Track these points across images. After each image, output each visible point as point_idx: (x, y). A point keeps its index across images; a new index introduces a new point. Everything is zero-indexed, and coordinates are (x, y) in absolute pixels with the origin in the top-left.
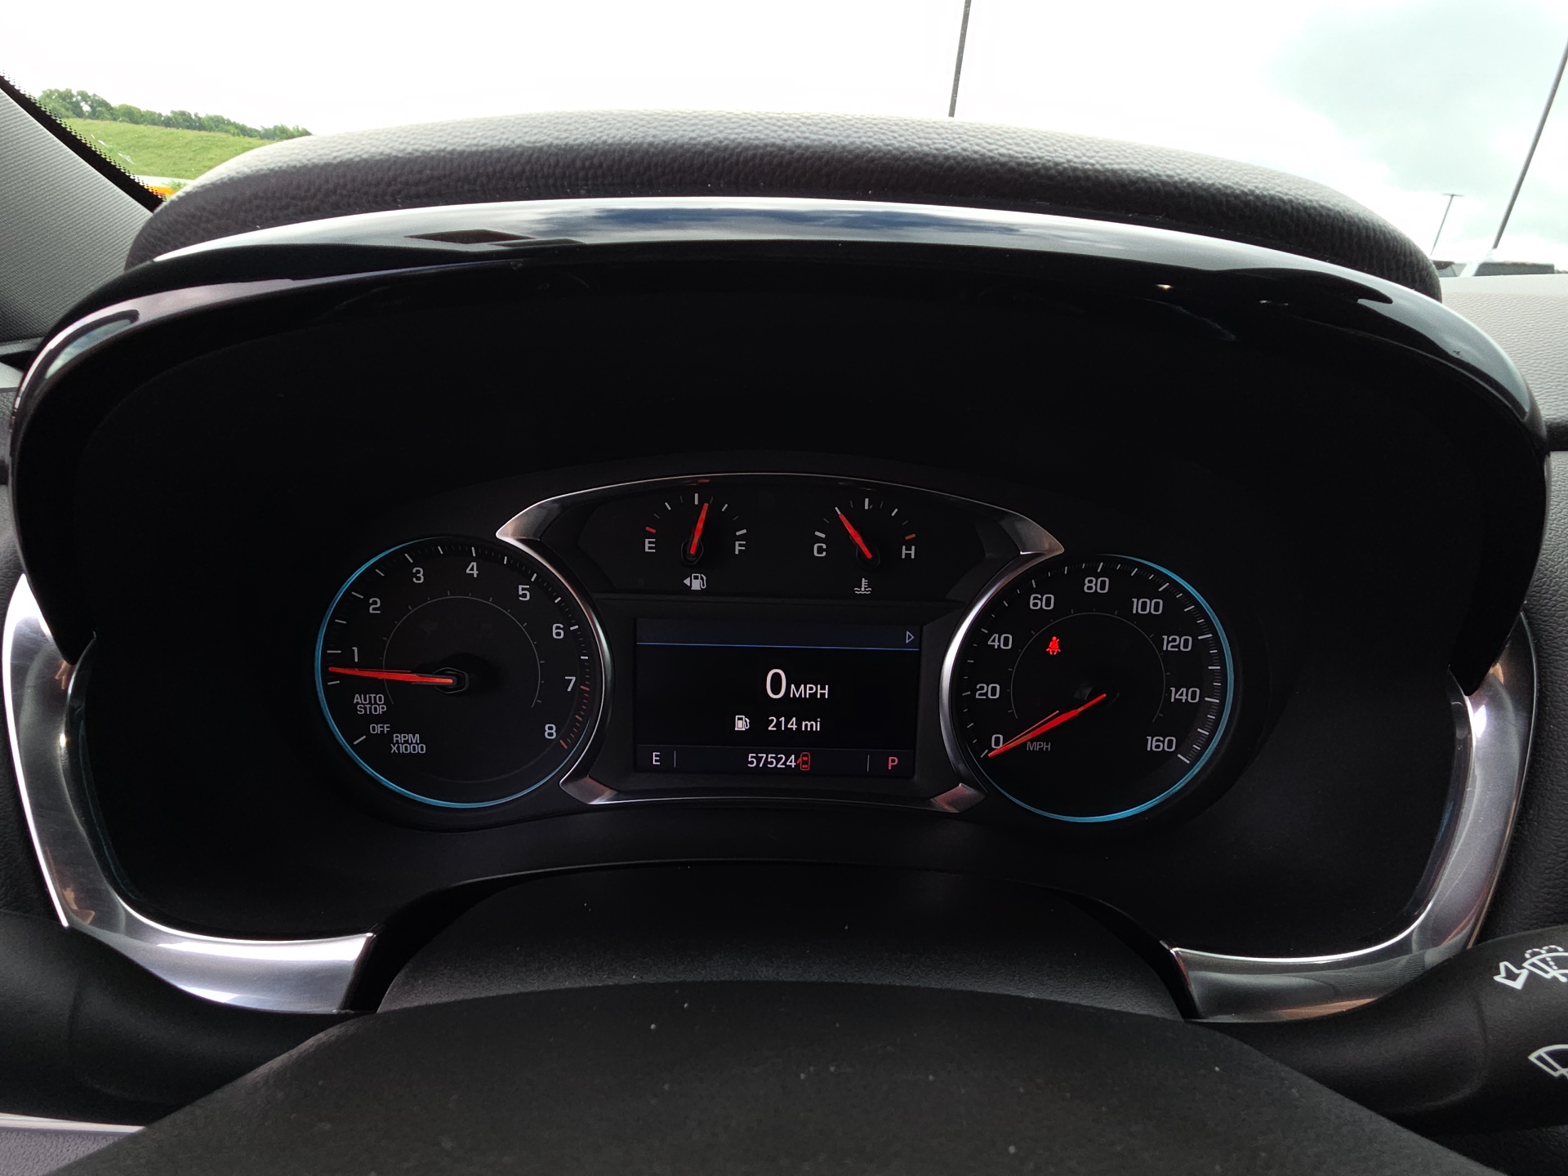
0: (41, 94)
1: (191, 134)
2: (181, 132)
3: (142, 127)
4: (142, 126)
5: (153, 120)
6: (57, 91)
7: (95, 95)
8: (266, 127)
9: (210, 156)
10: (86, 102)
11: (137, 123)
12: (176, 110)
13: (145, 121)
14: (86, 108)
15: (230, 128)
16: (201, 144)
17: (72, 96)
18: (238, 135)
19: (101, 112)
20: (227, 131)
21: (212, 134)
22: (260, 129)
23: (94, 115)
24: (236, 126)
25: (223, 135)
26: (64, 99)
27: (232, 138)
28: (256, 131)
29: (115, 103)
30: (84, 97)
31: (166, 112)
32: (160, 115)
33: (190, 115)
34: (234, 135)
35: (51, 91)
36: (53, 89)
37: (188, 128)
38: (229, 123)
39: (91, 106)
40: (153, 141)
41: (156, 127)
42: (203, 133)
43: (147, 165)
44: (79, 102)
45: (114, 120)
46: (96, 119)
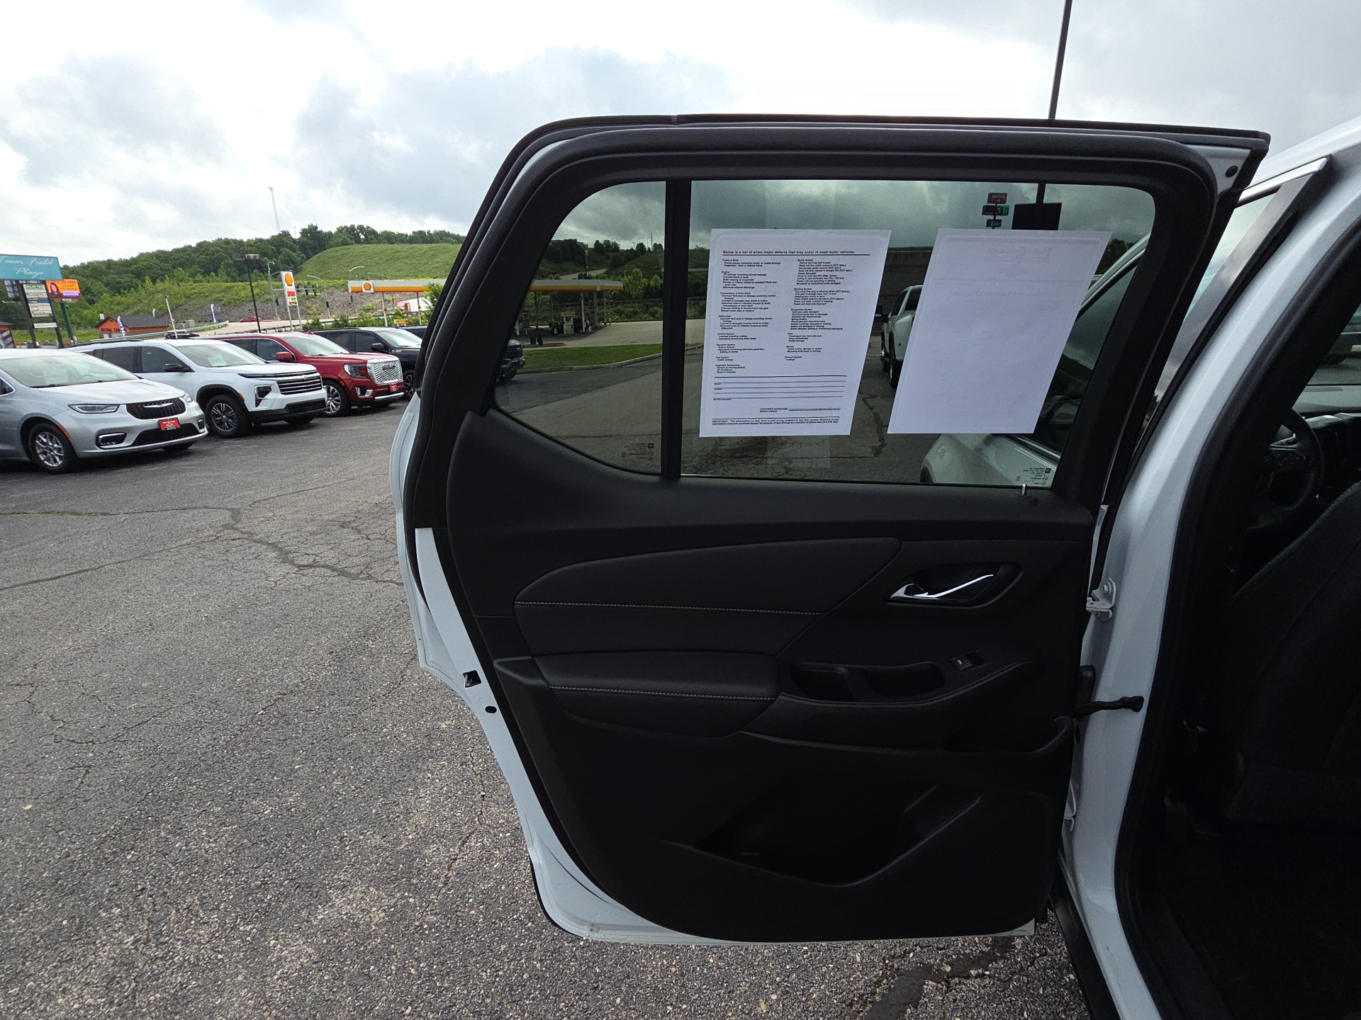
1: (426, 247)
2: (419, 246)
3: (395, 246)
4: (396, 244)
5: (401, 239)
6: (345, 227)
7: (368, 227)
9: (438, 260)
10: (362, 234)
11: (392, 243)
12: (416, 231)
13: (397, 241)
14: (362, 237)
15: (449, 238)
16: (432, 253)
17: (355, 230)
18: (456, 243)
19: (371, 239)
20: (448, 242)
21: (437, 245)
23: (367, 241)
24: (453, 236)
25: (446, 245)
26: (350, 233)
27: (452, 246)
29: (379, 230)
30: (361, 228)
31: (410, 233)
32: (407, 235)
33: (425, 232)
34: (453, 243)
35: (342, 227)
36: (343, 225)
37: (423, 242)
38: (448, 235)
39: (365, 235)
40: (403, 254)
41: (404, 245)
42: (434, 245)
43: (398, 271)
44: (358, 233)
45: (379, 243)
46: (369, 243)
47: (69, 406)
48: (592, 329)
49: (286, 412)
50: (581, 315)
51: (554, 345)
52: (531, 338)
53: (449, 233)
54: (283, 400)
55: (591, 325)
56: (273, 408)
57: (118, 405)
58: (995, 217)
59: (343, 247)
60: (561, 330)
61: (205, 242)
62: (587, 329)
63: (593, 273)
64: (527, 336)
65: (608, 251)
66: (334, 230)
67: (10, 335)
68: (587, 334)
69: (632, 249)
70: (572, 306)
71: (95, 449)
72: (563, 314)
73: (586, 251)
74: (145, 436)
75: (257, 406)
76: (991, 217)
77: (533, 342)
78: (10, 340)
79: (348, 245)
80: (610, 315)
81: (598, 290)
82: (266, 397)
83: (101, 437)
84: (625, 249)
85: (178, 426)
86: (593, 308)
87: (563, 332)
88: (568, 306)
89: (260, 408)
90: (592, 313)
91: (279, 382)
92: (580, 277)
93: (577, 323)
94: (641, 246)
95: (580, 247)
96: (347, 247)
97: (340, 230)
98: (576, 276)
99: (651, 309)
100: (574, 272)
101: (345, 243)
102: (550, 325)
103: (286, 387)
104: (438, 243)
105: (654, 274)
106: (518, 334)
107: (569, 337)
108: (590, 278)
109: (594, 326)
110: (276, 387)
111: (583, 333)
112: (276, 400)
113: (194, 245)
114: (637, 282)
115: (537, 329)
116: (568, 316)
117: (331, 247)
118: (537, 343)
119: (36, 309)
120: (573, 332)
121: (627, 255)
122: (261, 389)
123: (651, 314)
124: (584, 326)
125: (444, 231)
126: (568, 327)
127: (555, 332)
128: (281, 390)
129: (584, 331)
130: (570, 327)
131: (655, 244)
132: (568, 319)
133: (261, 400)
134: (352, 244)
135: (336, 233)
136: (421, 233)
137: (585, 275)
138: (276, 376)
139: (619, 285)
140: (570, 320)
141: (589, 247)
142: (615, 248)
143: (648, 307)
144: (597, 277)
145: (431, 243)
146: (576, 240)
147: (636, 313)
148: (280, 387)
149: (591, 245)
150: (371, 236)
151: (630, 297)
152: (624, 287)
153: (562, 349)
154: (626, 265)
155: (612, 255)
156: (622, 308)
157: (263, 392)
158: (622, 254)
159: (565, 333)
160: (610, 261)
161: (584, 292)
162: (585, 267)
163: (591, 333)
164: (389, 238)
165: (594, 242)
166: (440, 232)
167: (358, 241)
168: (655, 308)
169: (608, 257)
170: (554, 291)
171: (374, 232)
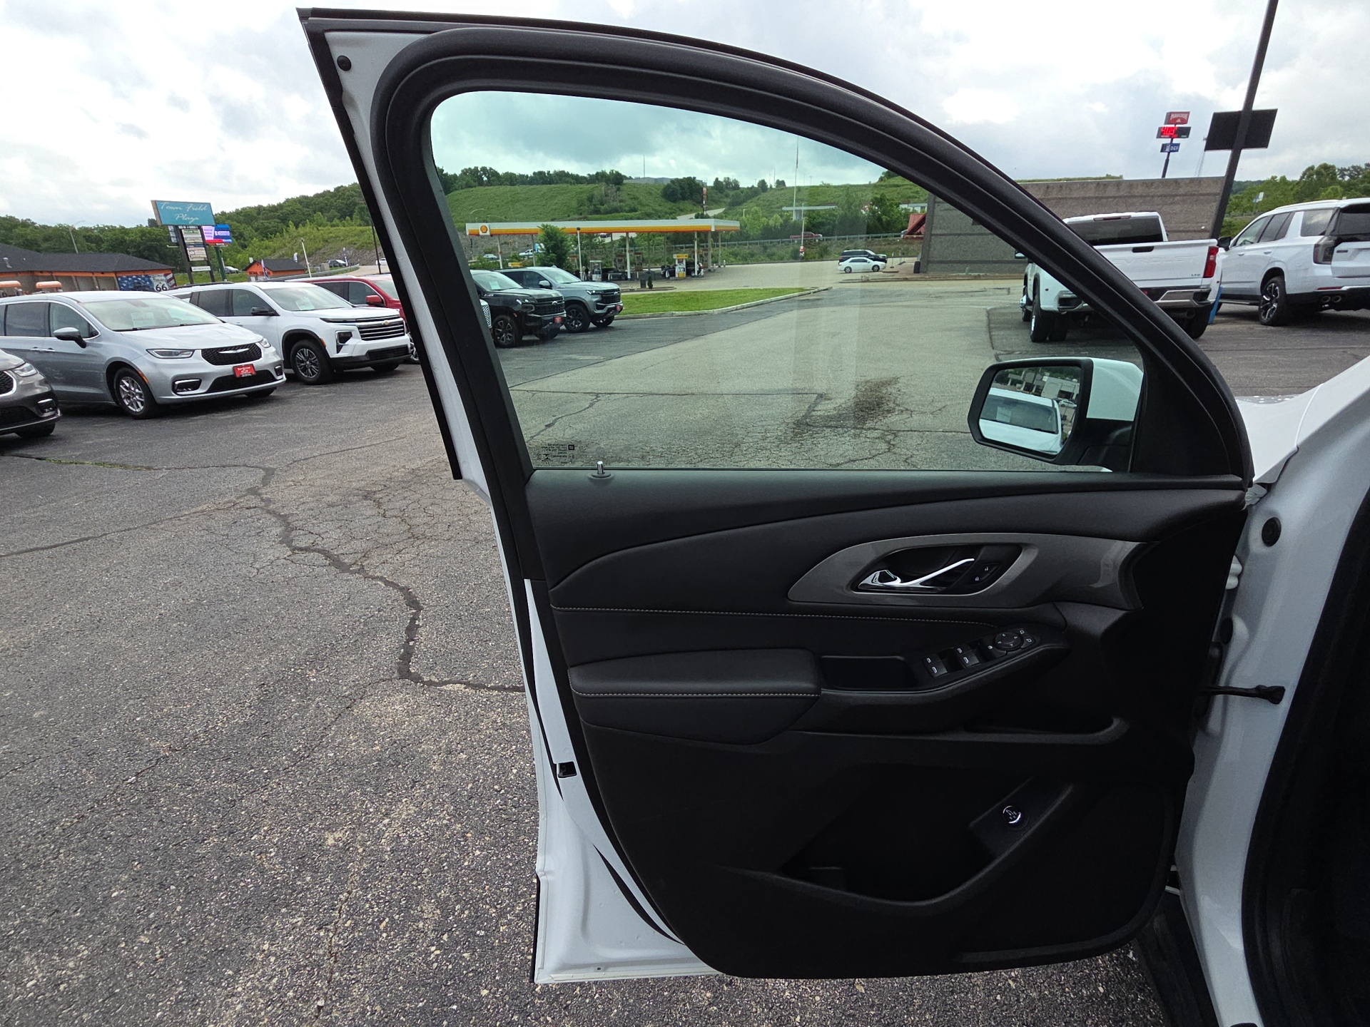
0: (460, 172)
1: (545, 188)
2: (538, 187)
3: (518, 188)
4: (517, 186)
5: (522, 180)
7: (491, 169)
8: (591, 174)
10: (485, 174)
11: (513, 185)
12: (536, 171)
13: (518, 183)
14: (485, 179)
15: (567, 179)
16: (551, 194)
17: (478, 171)
18: (574, 184)
19: (493, 181)
20: (567, 182)
21: (558, 185)
22: (586, 175)
23: (489, 183)
24: (572, 177)
25: (565, 185)
26: (474, 175)
28: (584, 178)
29: (501, 171)
30: (484, 169)
31: (530, 174)
32: (527, 176)
33: (544, 173)
34: (571, 184)
35: (466, 169)
36: (467, 167)
37: (543, 184)
39: (488, 177)
40: (523, 195)
41: (524, 186)
42: (553, 185)
43: (518, 214)
44: (481, 176)
45: (501, 185)
46: (491, 186)
47: (147, 350)
48: (704, 272)
49: (367, 359)
50: (694, 257)
51: (665, 289)
52: (641, 281)
53: (568, 173)
54: (364, 346)
55: (704, 268)
56: (354, 355)
57: (193, 351)
58: (1172, 140)
59: (466, 190)
60: (673, 274)
61: (342, 186)
62: (699, 272)
63: (711, 213)
64: (638, 280)
65: (727, 188)
66: (458, 173)
67: (173, 278)
68: (699, 277)
69: (753, 186)
70: (686, 248)
71: (173, 395)
72: (675, 256)
73: (705, 189)
74: (220, 383)
75: (338, 352)
76: (1168, 141)
77: (643, 285)
78: (173, 282)
79: (472, 187)
80: (725, 257)
81: (713, 230)
82: (346, 343)
83: (177, 383)
84: (746, 187)
85: (254, 373)
86: (707, 250)
87: (674, 275)
88: (682, 248)
89: (341, 354)
90: (706, 255)
91: (359, 328)
92: (697, 217)
93: (690, 265)
94: (763, 183)
95: (698, 185)
96: (471, 189)
97: (465, 172)
98: (693, 215)
99: (768, 250)
100: (691, 211)
101: (468, 186)
102: (663, 268)
103: (367, 333)
104: (557, 183)
105: (773, 212)
106: (629, 277)
107: (680, 279)
108: (707, 217)
109: (707, 269)
110: (356, 333)
111: (695, 276)
112: (357, 347)
113: (332, 190)
114: (756, 222)
115: (649, 272)
116: (680, 259)
117: (456, 190)
118: (647, 287)
119: (193, 253)
120: (685, 275)
121: (747, 193)
122: (342, 335)
123: (768, 256)
124: (697, 269)
125: (564, 172)
126: (680, 270)
127: (667, 275)
128: (362, 336)
129: (696, 274)
130: (682, 270)
131: (778, 181)
132: (680, 262)
133: (342, 346)
134: (475, 186)
135: (461, 175)
136: (541, 173)
137: (703, 214)
138: (357, 321)
139: (736, 224)
140: (682, 262)
141: (708, 185)
142: (735, 186)
143: (765, 248)
144: (715, 217)
145: (550, 184)
146: (695, 178)
147: (752, 255)
148: (361, 332)
149: (710, 183)
150: (493, 178)
151: (747, 238)
152: (741, 227)
153: (672, 293)
154: (745, 204)
155: (732, 193)
156: (738, 249)
157: (344, 338)
158: (742, 192)
159: (677, 276)
160: (729, 200)
161: (699, 233)
162: (702, 206)
163: (703, 276)
164: (511, 179)
165: (714, 180)
166: (560, 172)
167: (481, 183)
168: (774, 250)
169: (727, 196)
170: (670, 232)
171: (495, 174)
